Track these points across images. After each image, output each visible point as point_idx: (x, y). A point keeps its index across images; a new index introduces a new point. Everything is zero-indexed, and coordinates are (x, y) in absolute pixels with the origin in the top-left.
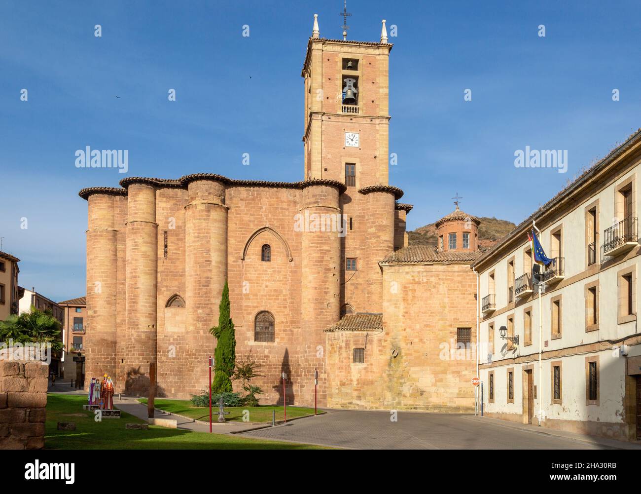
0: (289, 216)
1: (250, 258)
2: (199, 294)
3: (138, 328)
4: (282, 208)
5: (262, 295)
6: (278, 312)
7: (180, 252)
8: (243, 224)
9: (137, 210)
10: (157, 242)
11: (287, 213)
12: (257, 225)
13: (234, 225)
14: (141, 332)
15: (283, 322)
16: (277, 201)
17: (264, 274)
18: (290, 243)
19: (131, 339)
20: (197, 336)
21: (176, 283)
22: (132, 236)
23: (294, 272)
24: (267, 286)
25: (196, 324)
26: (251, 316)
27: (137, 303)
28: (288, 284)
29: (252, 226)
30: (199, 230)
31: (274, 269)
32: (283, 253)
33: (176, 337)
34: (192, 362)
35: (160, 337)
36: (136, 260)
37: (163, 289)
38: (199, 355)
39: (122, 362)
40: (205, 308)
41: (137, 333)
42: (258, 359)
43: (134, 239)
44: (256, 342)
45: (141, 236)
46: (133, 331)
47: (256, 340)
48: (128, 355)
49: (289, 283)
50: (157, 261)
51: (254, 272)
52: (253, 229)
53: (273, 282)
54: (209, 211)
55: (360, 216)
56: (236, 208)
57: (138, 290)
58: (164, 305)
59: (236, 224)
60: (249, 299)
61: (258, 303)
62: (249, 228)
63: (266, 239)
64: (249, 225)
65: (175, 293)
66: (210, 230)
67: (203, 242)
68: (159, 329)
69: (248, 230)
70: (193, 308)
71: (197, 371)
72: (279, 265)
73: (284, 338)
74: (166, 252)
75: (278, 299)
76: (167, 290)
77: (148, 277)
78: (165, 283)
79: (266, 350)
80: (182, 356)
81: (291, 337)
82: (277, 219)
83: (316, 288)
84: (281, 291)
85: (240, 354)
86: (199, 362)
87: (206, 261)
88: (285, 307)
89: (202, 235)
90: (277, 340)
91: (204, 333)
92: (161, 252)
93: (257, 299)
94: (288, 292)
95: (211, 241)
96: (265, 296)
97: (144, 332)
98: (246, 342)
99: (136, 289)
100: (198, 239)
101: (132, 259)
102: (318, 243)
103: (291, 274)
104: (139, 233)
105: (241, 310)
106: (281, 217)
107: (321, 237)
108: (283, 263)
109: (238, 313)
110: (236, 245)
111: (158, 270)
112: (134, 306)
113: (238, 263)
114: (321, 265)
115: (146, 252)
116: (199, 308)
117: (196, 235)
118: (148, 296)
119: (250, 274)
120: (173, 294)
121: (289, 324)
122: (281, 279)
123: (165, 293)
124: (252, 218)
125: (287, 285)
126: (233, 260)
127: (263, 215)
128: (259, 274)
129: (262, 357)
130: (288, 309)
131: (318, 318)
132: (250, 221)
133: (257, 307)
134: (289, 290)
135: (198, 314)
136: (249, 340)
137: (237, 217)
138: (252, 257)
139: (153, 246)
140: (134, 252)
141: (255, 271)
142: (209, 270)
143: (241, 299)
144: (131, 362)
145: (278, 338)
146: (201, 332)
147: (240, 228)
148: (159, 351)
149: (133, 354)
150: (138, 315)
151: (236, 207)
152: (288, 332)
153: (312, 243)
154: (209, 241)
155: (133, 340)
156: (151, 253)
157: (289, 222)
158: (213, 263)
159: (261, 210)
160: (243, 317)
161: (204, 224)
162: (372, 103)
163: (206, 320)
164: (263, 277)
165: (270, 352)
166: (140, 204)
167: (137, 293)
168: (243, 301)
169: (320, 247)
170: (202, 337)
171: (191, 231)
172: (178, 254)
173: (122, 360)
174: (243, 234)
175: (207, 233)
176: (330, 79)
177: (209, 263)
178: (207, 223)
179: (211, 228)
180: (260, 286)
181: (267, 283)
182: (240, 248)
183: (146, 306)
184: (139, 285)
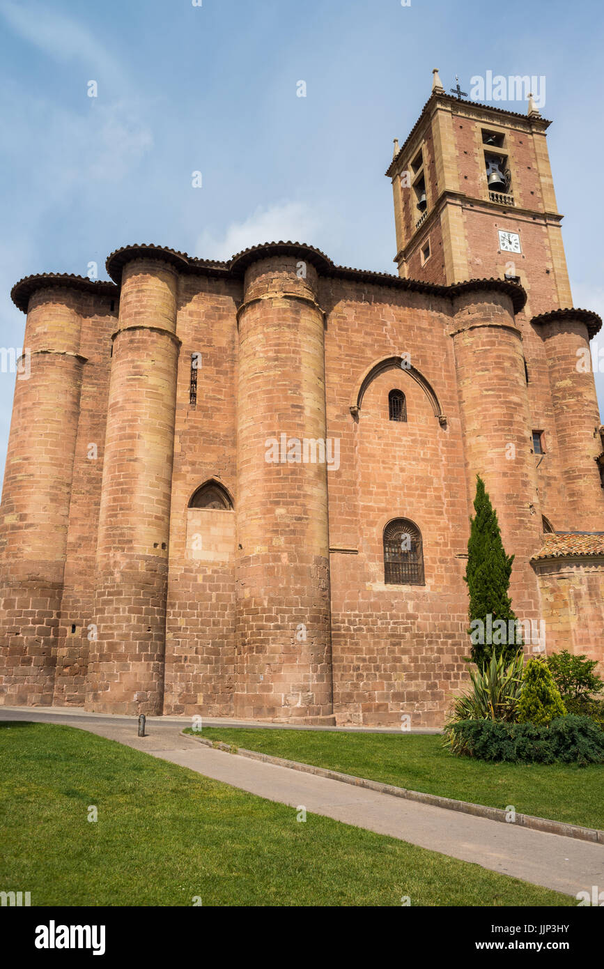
0: (432, 342)
1: (367, 413)
2: (278, 473)
3: (131, 549)
4: (420, 329)
5: (396, 487)
6: (426, 522)
7: (223, 397)
8: (352, 348)
9: (142, 306)
10: (177, 372)
11: (429, 338)
12: (379, 353)
13: (337, 348)
14: (139, 557)
15: (437, 544)
16: (411, 315)
17: (397, 446)
18: (439, 390)
19: (112, 574)
20: (274, 567)
21: (211, 457)
22: (130, 354)
23: (450, 446)
24: (402, 470)
25: (271, 539)
26: (375, 530)
27: (132, 493)
28: (442, 468)
29: (369, 353)
30: (278, 345)
31: (413, 438)
32: (427, 407)
33: (209, 572)
34: (260, 628)
35: (175, 571)
36: (135, 402)
37: (185, 468)
38: (279, 611)
39: (73, 631)
40: (292, 503)
41: (128, 560)
42: (395, 623)
43: (133, 361)
44: (388, 585)
45: (148, 355)
46: (119, 554)
47: (388, 580)
48: (101, 611)
49: (443, 465)
50: (174, 409)
51: (377, 441)
52: (371, 358)
53: (414, 463)
54: (297, 312)
55: (537, 360)
56: (338, 320)
57: (136, 464)
58: (186, 502)
59: (340, 347)
60: (370, 493)
61: (388, 502)
62: (364, 358)
63: (396, 381)
64: (363, 351)
65: (209, 478)
66: (299, 346)
67: (287, 368)
68: (173, 553)
69: (363, 360)
70: (263, 504)
71: (273, 651)
72: (422, 430)
73: (442, 577)
74: (193, 395)
75: (425, 496)
76: (194, 471)
77: (157, 438)
78: (189, 456)
79: (409, 602)
80: (223, 617)
81: (456, 574)
82: (412, 346)
83: (505, 474)
84: (430, 481)
85: (357, 612)
86: (278, 627)
87: (293, 406)
88: (440, 513)
89: (284, 355)
90: (429, 581)
91: (291, 561)
92: (183, 394)
93: (386, 494)
94: (443, 484)
95: (303, 369)
96: (401, 489)
97: (146, 558)
98: (368, 584)
99: (132, 463)
100: (276, 363)
101: (127, 401)
102: (500, 390)
103: (445, 448)
104: (146, 349)
105: (355, 514)
106: (419, 342)
107: (505, 379)
108: (429, 427)
109: (351, 522)
110: (341, 385)
111: (176, 430)
112: (122, 500)
113: (346, 421)
114: (509, 430)
115: (155, 387)
116: (277, 503)
117: (271, 354)
118: (157, 478)
119: (370, 443)
120: (205, 480)
121: (449, 548)
122: (428, 456)
123: (189, 476)
124: (369, 340)
125: (439, 468)
126: (336, 413)
127: (388, 337)
128: (386, 445)
129: (403, 618)
130: (445, 516)
131: (517, 535)
132: (365, 345)
133: (387, 510)
134: (445, 480)
135: (276, 519)
136: (374, 581)
137: (342, 335)
138: (372, 411)
139: (171, 379)
140: (132, 385)
141: (379, 438)
142: (299, 425)
143: (354, 493)
144: (111, 628)
145: (431, 576)
146: (285, 557)
147: (347, 355)
148: (171, 604)
149: (117, 610)
150: (133, 519)
151: (339, 317)
152: (449, 565)
153: (487, 390)
154: (298, 368)
155: (117, 576)
156: (165, 391)
157: (434, 353)
158: (307, 412)
159: (385, 327)
160: (360, 529)
161: (288, 335)
162: (531, 195)
163: (293, 532)
164: (395, 451)
165: (417, 608)
166: (149, 296)
167: (134, 470)
168: (359, 498)
169: (505, 396)
170: (286, 568)
171: (258, 348)
172: (219, 399)
173: (74, 627)
174: (353, 367)
175: (293, 353)
176: (465, 153)
177: (299, 410)
178: (295, 334)
179: (302, 344)
180: (391, 469)
181: (404, 463)
182: (350, 392)
183: (150, 500)
184: (139, 454)
